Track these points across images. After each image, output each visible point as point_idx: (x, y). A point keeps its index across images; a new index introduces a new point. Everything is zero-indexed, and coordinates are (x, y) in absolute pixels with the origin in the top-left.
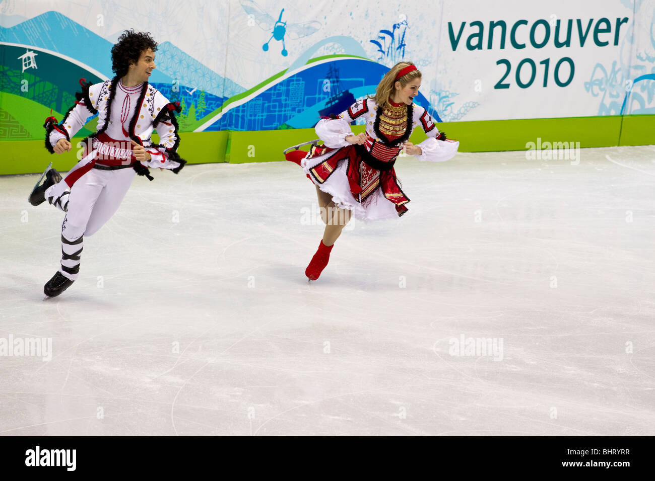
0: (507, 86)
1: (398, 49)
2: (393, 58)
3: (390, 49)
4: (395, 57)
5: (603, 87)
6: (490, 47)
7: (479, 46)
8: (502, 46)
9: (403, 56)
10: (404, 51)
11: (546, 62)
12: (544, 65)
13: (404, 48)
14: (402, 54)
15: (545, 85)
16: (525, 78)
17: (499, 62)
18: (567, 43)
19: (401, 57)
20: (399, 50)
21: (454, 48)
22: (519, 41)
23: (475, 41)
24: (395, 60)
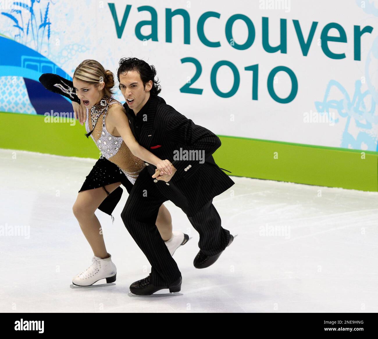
0: (199, 92)
1: (41, 26)
2: (36, 38)
3: (30, 25)
4: (37, 36)
5: (344, 111)
6: (169, 39)
7: (154, 36)
8: (187, 40)
9: (49, 36)
10: (49, 30)
11: (254, 69)
12: (251, 73)
13: (49, 27)
14: (46, 33)
15: (255, 96)
16: (225, 85)
17: (184, 60)
18: (283, 48)
19: (46, 37)
20: (42, 28)
21: (119, 35)
22: (211, 38)
23: (146, 30)
24: (37, 40)
